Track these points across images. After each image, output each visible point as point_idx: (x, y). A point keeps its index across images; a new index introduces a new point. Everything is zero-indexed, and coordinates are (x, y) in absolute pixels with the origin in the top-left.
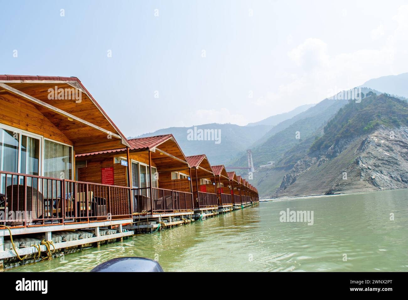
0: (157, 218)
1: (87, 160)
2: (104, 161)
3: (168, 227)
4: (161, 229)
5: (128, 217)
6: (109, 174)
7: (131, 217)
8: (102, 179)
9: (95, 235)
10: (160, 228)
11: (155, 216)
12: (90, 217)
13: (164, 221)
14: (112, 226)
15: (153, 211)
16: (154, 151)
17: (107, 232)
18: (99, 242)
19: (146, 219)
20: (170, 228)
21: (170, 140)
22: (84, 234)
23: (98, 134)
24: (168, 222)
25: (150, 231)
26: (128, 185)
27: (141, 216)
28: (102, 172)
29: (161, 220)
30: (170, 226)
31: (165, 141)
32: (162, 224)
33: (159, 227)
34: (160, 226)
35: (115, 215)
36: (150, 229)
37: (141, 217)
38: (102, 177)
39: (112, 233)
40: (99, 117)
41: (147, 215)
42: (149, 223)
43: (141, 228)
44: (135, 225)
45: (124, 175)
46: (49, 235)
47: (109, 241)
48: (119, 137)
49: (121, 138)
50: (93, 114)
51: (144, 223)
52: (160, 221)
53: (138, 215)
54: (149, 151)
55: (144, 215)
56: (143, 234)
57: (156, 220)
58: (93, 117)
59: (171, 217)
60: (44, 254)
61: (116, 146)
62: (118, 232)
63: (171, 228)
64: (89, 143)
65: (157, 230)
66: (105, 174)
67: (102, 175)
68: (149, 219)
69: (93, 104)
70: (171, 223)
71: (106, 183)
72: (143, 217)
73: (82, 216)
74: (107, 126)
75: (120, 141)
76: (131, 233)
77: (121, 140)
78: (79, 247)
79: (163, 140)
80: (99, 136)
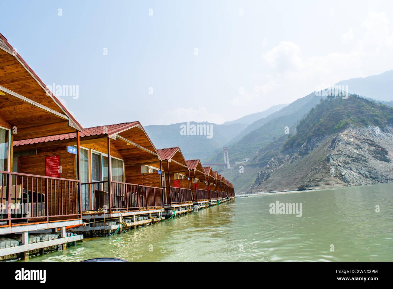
0: (118, 217)
1: (37, 150)
3: (132, 228)
4: (122, 230)
5: (76, 217)
6: (54, 164)
7: (80, 218)
8: (46, 170)
9: (21, 243)
10: (121, 229)
11: (113, 215)
12: (13, 219)
13: (127, 221)
14: (56, 229)
15: (111, 209)
16: (115, 139)
17: (42, 238)
18: (27, 252)
19: (103, 219)
20: (134, 228)
21: (136, 127)
23: (39, 114)
24: (132, 221)
25: (108, 234)
26: (77, 177)
27: (97, 215)
28: (46, 161)
29: (122, 219)
30: (134, 226)
31: (130, 128)
32: (123, 225)
33: (120, 229)
34: (121, 226)
35: (56, 216)
36: (108, 231)
37: (97, 217)
38: (46, 168)
39: (50, 238)
40: (37, 90)
41: (103, 214)
42: (107, 224)
43: (96, 230)
44: (89, 226)
47: (45, 249)
48: (66, 117)
49: (68, 119)
50: (29, 86)
51: (101, 224)
52: (121, 221)
53: (94, 214)
54: (108, 138)
55: (100, 214)
56: (99, 236)
57: (116, 220)
58: (29, 90)
59: (136, 215)
61: (62, 129)
62: (60, 237)
63: (135, 228)
64: (29, 126)
65: (116, 232)
66: (50, 164)
67: (46, 165)
68: (106, 219)
69: (27, 72)
70: (135, 223)
71: (50, 175)
72: (100, 217)
74: (49, 102)
75: (67, 123)
76: (80, 237)
77: (68, 121)
79: (127, 127)
80: (41, 116)
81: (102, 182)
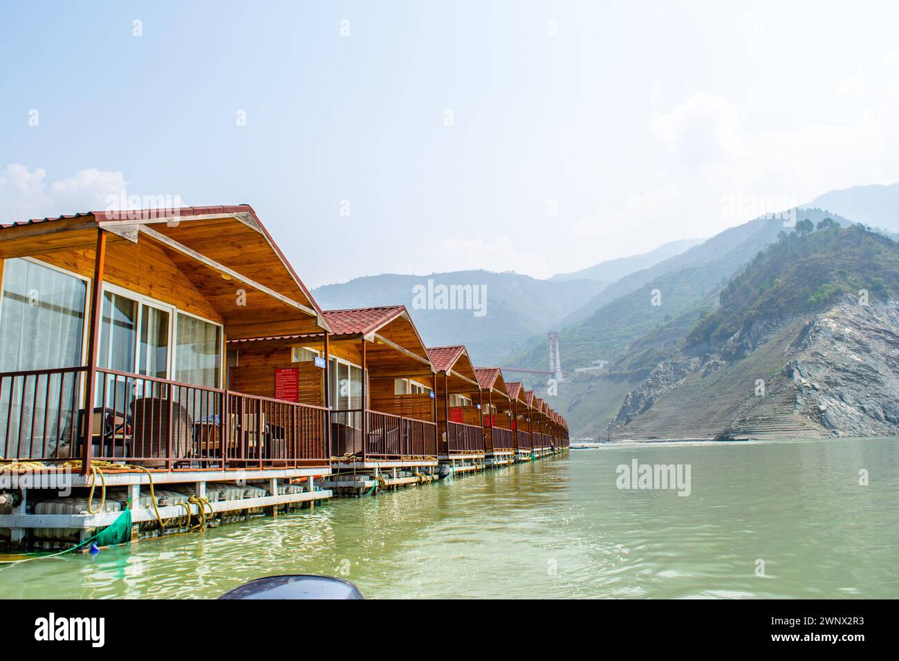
0: (372, 469)
1: (240, 351)
2: (272, 353)
3: (390, 489)
4: (379, 490)
5: (322, 463)
6: (289, 382)
7: (328, 464)
8: (275, 389)
9: (269, 494)
10: (377, 488)
11: (368, 465)
12: (263, 460)
13: (384, 476)
14: (290, 480)
15: (365, 455)
16: (372, 340)
17: (288, 489)
18: (275, 505)
19: (352, 470)
20: (393, 489)
21: (400, 317)
22: (252, 491)
23: (273, 306)
24: (391, 477)
25: (358, 494)
26: (324, 403)
27: (342, 463)
28: (275, 376)
29: (379, 473)
30: (393, 485)
31: (392, 320)
32: (379, 481)
33: (375, 487)
34: (377, 485)
35: (303, 459)
36: (358, 489)
37: (342, 466)
38: (275, 386)
39: (295, 491)
40: (281, 275)
41: (353, 462)
42: (357, 478)
43: (340, 487)
44: (329, 480)
45: (319, 383)
46: (203, 487)
47: (290, 505)
48: (314, 314)
49: (315, 315)
50: (270, 270)
51: (347, 477)
52: (377, 475)
53: (337, 462)
54: (363, 340)
55: (347, 462)
56: (343, 497)
57: (369, 472)
58: (268, 275)
59: (397, 468)
60: (195, 520)
61: (305, 329)
62: (306, 490)
63: (395, 489)
64: (254, 322)
65: (370, 492)
66: (282, 381)
67: (275, 383)
68: (357, 469)
69: (274, 253)
70: (395, 481)
71: (283, 398)
72: (346, 466)
73: (251, 457)
74: (293, 291)
75: (314, 321)
76: (328, 494)
77: (315, 318)
78: (244, 512)
79: (389, 319)
80: (275, 309)
81: (336, 412)
